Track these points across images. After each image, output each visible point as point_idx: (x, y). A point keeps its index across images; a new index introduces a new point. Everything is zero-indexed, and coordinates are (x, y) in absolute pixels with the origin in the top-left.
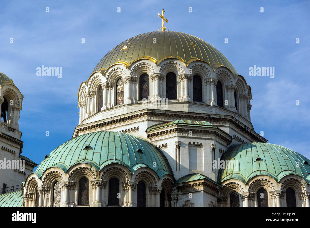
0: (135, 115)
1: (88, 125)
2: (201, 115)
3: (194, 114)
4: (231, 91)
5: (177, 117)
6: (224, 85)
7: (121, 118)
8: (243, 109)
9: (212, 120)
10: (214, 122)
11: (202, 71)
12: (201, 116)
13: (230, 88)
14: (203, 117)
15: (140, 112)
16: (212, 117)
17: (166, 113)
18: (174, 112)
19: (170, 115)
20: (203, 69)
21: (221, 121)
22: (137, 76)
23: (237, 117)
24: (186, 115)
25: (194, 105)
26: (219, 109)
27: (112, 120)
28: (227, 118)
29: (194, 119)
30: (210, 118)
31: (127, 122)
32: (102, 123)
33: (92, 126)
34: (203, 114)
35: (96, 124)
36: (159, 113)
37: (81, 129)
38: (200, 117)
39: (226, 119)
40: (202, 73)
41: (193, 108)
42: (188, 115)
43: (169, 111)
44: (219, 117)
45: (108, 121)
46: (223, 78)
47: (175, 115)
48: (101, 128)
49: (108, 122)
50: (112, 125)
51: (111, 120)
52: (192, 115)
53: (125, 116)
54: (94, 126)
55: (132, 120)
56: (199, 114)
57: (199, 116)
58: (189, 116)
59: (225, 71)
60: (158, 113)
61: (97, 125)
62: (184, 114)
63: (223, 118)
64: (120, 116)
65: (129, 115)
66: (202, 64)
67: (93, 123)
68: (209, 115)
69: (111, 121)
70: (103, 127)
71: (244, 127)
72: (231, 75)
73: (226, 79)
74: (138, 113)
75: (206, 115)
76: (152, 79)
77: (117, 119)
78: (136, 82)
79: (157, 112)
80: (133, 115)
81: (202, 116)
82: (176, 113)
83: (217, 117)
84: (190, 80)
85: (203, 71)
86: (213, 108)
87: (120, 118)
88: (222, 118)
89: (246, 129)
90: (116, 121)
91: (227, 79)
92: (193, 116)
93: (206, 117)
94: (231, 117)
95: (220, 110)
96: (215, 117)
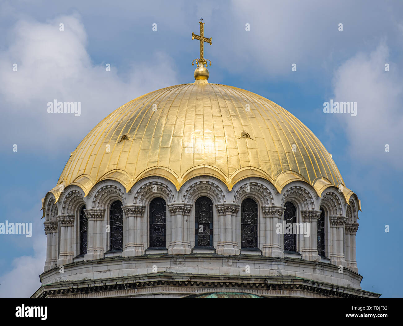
0: (141, 282)
1: (63, 287)
2: (251, 280)
3: (239, 279)
4: (310, 220)
5: (210, 286)
6: (299, 209)
7: (118, 283)
8: (335, 243)
9: (271, 287)
10: (274, 291)
11: (257, 193)
12: (251, 282)
13: (309, 216)
14: (254, 284)
15: (148, 279)
16: (269, 283)
17: (193, 280)
18: (205, 278)
19: (198, 283)
20: (259, 190)
21: (286, 288)
22: (145, 204)
23: (319, 269)
24: (225, 281)
25: (240, 261)
26: (285, 263)
27: (103, 285)
28: (295, 283)
29: (238, 287)
30: (266, 284)
31: (128, 292)
32: (87, 288)
33: (69, 290)
34: (254, 279)
35: (75, 287)
36: (180, 281)
37: (50, 291)
38: (249, 284)
39: (294, 285)
40: (257, 196)
41: (238, 266)
42: (228, 281)
43: (196, 278)
44: (282, 283)
45: (96, 285)
46: (297, 197)
47: (207, 283)
48: (85, 294)
49: (97, 287)
50: (104, 293)
51: (101, 285)
52: (235, 281)
53: (124, 282)
54: (73, 289)
55: (136, 290)
56: (248, 279)
57: (248, 282)
58: (231, 283)
59: (301, 187)
60: (178, 282)
61: (78, 289)
62: (221, 280)
63: (290, 283)
64: (116, 281)
65: (131, 280)
66: (257, 181)
67: (71, 285)
68: (264, 280)
69: (101, 287)
70: (89, 293)
71: (330, 289)
72: (311, 192)
73: (302, 200)
74: (145, 281)
75: (259, 280)
76: (170, 211)
77: (111, 284)
78: (143, 215)
79: (176, 280)
80: (136, 281)
81: (253, 282)
82: (209, 279)
83: (279, 283)
84: (236, 213)
85: (259, 192)
86: (273, 263)
87: (116, 283)
88: (287, 283)
89: (335, 290)
90: (109, 287)
91: (304, 199)
92: (237, 284)
93: (260, 284)
94: (302, 281)
95: (287, 264)
96: (276, 283)
